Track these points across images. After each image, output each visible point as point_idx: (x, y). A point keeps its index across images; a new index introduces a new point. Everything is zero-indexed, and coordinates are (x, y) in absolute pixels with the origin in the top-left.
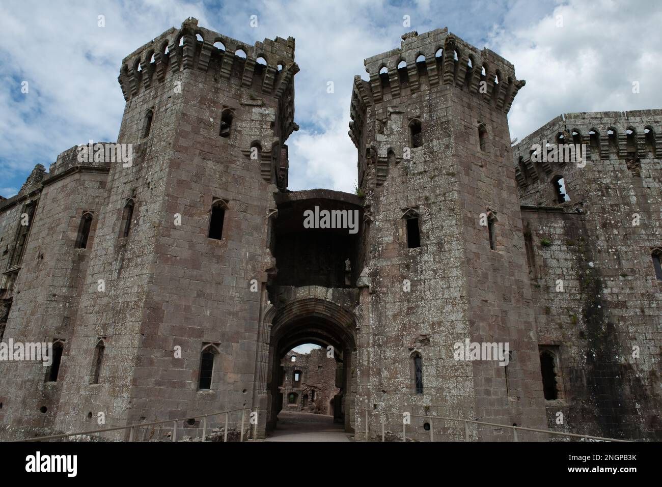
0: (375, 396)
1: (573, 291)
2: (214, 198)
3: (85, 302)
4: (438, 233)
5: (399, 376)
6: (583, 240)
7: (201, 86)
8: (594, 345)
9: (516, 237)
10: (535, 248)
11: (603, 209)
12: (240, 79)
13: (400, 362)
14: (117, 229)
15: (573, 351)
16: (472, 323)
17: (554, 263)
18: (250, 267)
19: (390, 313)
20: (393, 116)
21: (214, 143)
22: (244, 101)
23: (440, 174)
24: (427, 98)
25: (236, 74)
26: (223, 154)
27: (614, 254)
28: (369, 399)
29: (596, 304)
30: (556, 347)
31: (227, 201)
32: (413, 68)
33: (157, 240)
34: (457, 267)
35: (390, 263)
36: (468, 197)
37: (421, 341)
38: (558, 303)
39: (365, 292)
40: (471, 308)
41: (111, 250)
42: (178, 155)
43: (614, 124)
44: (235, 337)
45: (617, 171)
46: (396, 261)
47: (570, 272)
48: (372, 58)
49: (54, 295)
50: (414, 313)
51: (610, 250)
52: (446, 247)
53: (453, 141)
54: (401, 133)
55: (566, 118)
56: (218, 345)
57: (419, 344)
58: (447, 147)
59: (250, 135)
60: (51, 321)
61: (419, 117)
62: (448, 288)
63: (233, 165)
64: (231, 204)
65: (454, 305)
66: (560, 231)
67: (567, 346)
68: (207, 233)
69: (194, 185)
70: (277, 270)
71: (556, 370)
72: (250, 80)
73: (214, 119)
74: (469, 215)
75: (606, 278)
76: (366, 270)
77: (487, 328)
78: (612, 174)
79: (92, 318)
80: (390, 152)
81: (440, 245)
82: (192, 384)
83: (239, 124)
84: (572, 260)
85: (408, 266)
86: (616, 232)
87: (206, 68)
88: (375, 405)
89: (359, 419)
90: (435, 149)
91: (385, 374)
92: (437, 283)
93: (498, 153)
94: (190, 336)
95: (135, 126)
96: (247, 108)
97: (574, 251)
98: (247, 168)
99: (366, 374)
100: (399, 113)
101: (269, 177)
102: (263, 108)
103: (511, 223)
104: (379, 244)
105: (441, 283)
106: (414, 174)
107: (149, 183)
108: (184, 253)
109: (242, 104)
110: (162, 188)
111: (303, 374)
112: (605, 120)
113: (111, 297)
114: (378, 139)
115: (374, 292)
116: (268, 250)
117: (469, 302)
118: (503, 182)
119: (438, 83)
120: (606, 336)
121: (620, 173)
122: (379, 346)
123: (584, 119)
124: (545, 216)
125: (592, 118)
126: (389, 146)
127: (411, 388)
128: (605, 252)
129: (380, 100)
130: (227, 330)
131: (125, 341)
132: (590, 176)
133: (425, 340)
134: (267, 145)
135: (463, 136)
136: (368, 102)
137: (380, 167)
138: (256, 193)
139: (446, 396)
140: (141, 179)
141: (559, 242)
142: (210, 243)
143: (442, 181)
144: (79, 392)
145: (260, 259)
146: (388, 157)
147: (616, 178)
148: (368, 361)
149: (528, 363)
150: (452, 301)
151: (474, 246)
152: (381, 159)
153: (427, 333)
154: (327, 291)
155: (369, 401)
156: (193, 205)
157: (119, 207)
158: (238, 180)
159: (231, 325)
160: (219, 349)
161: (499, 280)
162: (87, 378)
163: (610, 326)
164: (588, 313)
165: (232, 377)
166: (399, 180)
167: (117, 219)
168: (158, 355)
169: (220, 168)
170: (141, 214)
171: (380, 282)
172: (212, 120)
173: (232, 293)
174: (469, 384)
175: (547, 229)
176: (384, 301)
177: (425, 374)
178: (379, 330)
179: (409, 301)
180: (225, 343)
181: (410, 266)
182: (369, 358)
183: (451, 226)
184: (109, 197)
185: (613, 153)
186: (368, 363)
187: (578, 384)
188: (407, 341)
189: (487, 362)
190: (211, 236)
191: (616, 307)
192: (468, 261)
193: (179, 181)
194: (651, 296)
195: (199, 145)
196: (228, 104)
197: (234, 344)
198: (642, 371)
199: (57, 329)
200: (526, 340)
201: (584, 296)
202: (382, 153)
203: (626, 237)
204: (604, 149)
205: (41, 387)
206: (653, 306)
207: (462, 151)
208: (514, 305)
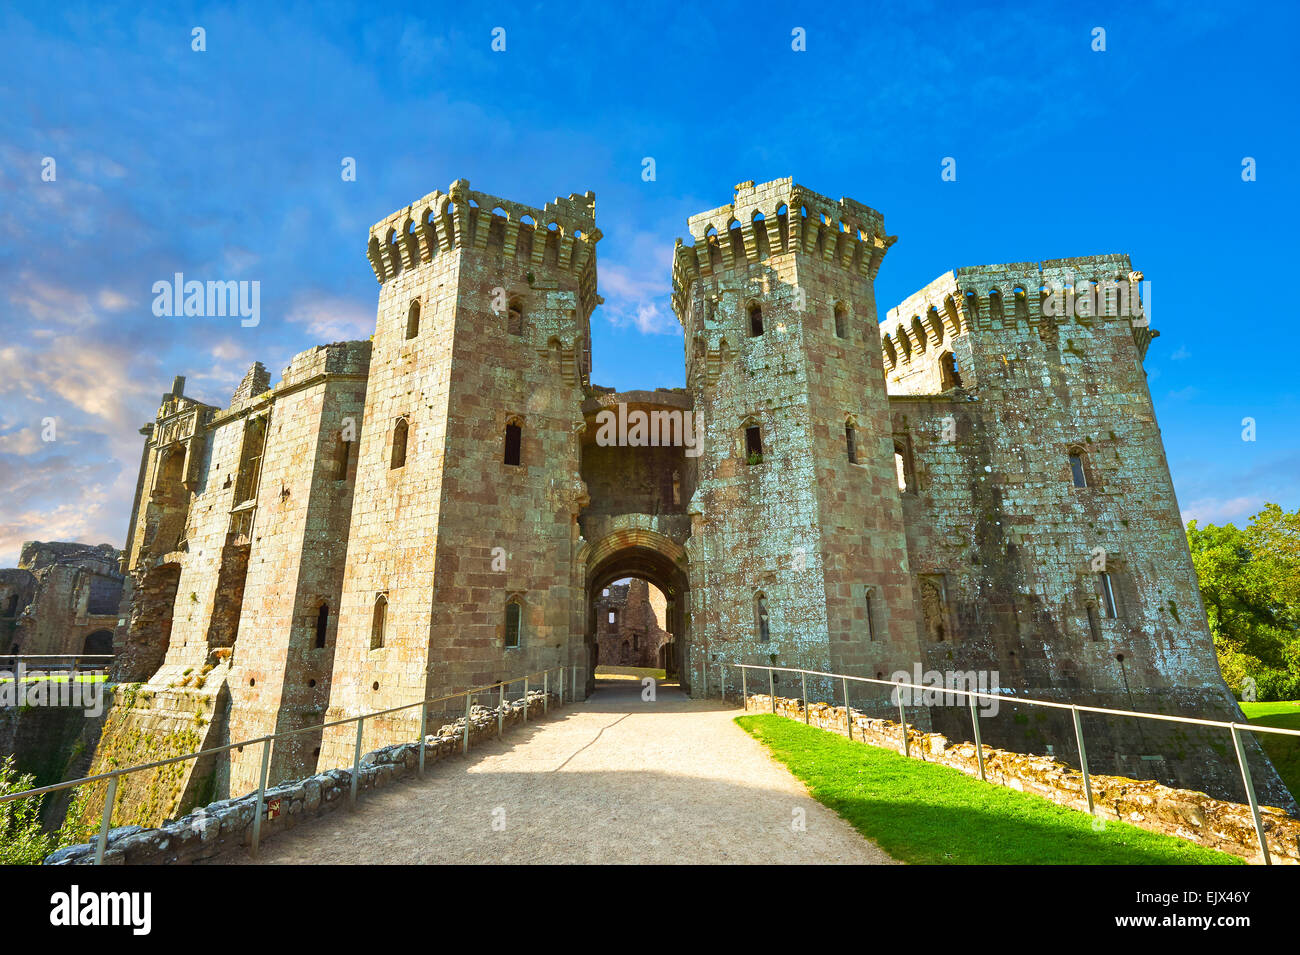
0: (713, 645)
1: (964, 504)
2: (507, 414)
3: (354, 549)
4: (784, 447)
5: (741, 621)
6: (978, 437)
7: (480, 268)
8: (991, 572)
9: (882, 445)
10: (915, 451)
11: (1006, 395)
12: (529, 254)
13: (741, 604)
15: (963, 580)
16: (825, 556)
17: (939, 469)
18: (556, 496)
19: (729, 546)
20: (726, 295)
21: (502, 343)
22: (536, 282)
25: (522, 248)
26: (515, 358)
27: (1019, 454)
28: (706, 649)
29: (993, 521)
30: (941, 575)
31: (523, 417)
32: (749, 232)
33: (445, 473)
34: (806, 489)
35: (726, 485)
36: (819, 400)
37: (766, 578)
38: (944, 521)
39: (697, 520)
40: (823, 539)
41: (383, 483)
42: (461, 363)
43: (1023, 279)
44: (544, 583)
45: (1025, 343)
46: (734, 481)
47: (960, 480)
49: (313, 542)
50: (756, 545)
51: (1013, 450)
52: (794, 464)
53: (800, 329)
54: (737, 318)
56: (524, 593)
57: (763, 582)
58: (793, 336)
59: (546, 330)
61: (758, 296)
62: (797, 514)
63: (528, 370)
64: (528, 420)
65: (804, 535)
67: (955, 575)
68: (503, 459)
69: (481, 399)
70: (589, 497)
71: (943, 605)
72: (542, 255)
73: (500, 312)
74: (821, 423)
75: (1007, 486)
76: (698, 494)
77: (845, 561)
78: (1019, 347)
79: (367, 569)
80: (723, 343)
81: (786, 461)
82: (498, 641)
83: (531, 315)
84: (963, 464)
85: (748, 488)
86: (1021, 425)
87: (485, 245)
88: (714, 656)
89: (696, 673)
90: (780, 339)
91: (725, 618)
92: (783, 508)
93: (860, 338)
94: (490, 585)
95: (397, 320)
96: (540, 292)
97: (965, 453)
98: (544, 371)
99: (702, 619)
100: (733, 290)
101: (572, 382)
102: (560, 293)
103: (877, 426)
104: (712, 460)
105: (788, 508)
106: (754, 372)
107: (426, 400)
108: (476, 485)
109: (533, 288)
110: (444, 405)
111: (621, 613)
112: (1011, 274)
113: (389, 542)
114: (708, 327)
115: (708, 520)
116: (577, 475)
117: (821, 531)
118: (867, 375)
119: (781, 252)
120: (1006, 560)
121: (1031, 346)
122: (717, 585)
123: (982, 274)
124: (928, 408)
125: (994, 272)
126: (721, 335)
127: (755, 634)
128: (1006, 452)
129: (708, 273)
130: (534, 575)
131: (412, 596)
132: (991, 351)
133: (771, 578)
134: (568, 341)
135: (814, 321)
136: (694, 275)
137: (711, 363)
138: (558, 403)
139: (796, 642)
140: (414, 394)
142: (507, 470)
144: (358, 658)
145: (567, 485)
146: (721, 350)
147: (1025, 353)
148: (704, 603)
149: (897, 599)
150: (802, 529)
151: (827, 461)
152: (712, 353)
153: (773, 568)
154: (651, 519)
155: (707, 652)
156: (484, 424)
157: (387, 428)
159: (538, 569)
160: (526, 599)
161: (860, 501)
162: (367, 642)
163: (1011, 547)
164: (982, 533)
165: (543, 630)
166: (734, 379)
169: (511, 375)
170: (420, 439)
171: (715, 508)
172: (497, 314)
173: (537, 530)
174: (823, 628)
175: (931, 424)
176: (721, 531)
177: (771, 617)
178: (716, 566)
179: (750, 531)
180: (532, 591)
181: (752, 485)
182: (704, 600)
183: (799, 438)
185: (1021, 319)
186: (704, 607)
187: (969, 621)
188: (749, 578)
189: (843, 602)
190: (507, 462)
191: (1019, 523)
192: (821, 481)
193: (463, 396)
194: (1066, 509)
195: (484, 348)
196: (516, 290)
197: (544, 592)
198: (1052, 604)
199: (320, 583)
200: (894, 572)
201: (978, 510)
202: (714, 344)
203: (1035, 433)
204: (1009, 314)
205: (305, 657)
206: (1069, 520)
207: (813, 342)
208: (879, 529)
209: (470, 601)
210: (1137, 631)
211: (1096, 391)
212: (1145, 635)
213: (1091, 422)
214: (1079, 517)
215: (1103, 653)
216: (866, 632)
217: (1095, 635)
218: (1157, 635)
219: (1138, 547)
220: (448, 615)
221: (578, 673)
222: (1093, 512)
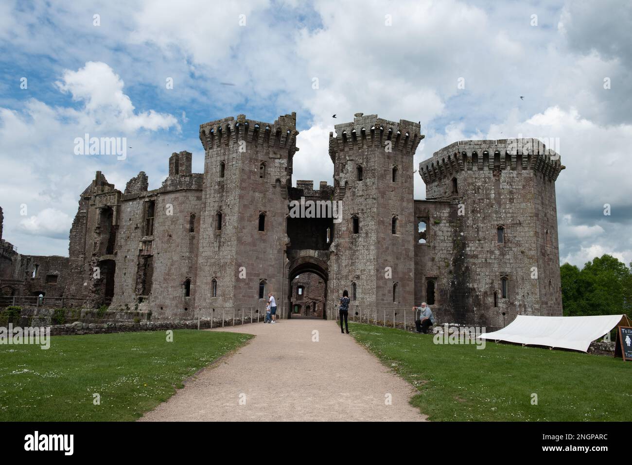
0: (336, 301)
1: (449, 249)
2: (260, 211)
3: (201, 260)
4: (366, 228)
6: (459, 220)
7: (249, 151)
8: (457, 278)
10: (431, 225)
11: (474, 201)
12: (268, 143)
13: (347, 286)
14: (214, 226)
15: (445, 281)
16: (377, 270)
17: (440, 233)
18: (278, 243)
19: (344, 265)
20: (349, 162)
21: (258, 182)
22: (271, 156)
23: (369, 198)
24: (366, 154)
25: (266, 141)
26: (263, 188)
27: (476, 228)
29: (461, 256)
30: (436, 278)
31: (266, 212)
32: (359, 136)
33: (237, 235)
34: (373, 245)
35: (344, 241)
36: (382, 210)
37: (356, 278)
38: (440, 255)
39: (333, 254)
40: (378, 264)
41: (212, 236)
42: (242, 192)
43: (488, 148)
44: (273, 276)
45: (486, 178)
46: (347, 240)
47: (449, 239)
48: (339, 125)
49: (183, 257)
50: (354, 265)
51: (474, 226)
52: (369, 235)
53: (376, 181)
54: (353, 172)
55: (460, 144)
56: (266, 280)
57: (355, 279)
58: (373, 183)
59: (275, 176)
60: (183, 269)
61: (361, 164)
62: (369, 254)
63: (268, 193)
64: (268, 213)
65: (371, 262)
66: (446, 215)
67: (441, 278)
69: (250, 206)
70: (290, 244)
71: (435, 290)
72: (273, 143)
73: (257, 169)
74: (382, 219)
75: (469, 242)
76: (333, 244)
78: (483, 180)
79: (207, 268)
80: (346, 183)
81: (367, 234)
82: (257, 296)
83: (269, 169)
84: (451, 231)
85: (352, 243)
86: (479, 215)
87: (251, 141)
88: (336, 305)
89: (329, 311)
90: (368, 184)
92: (364, 252)
93: (404, 181)
94: (254, 276)
95: (214, 169)
96: (272, 159)
97: (453, 226)
98: (274, 193)
99: (332, 292)
100: (352, 160)
101: (285, 197)
102: (280, 160)
103: (407, 219)
104: (340, 230)
105: (366, 252)
106: (357, 196)
107: (229, 205)
108: (249, 239)
109: (270, 158)
110: (236, 209)
111: (306, 289)
112: (483, 146)
113: (216, 259)
114: (341, 176)
115: (337, 254)
116: (286, 234)
117: (377, 261)
119: (372, 146)
120: (464, 273)
121: (488, 179)
122: (338, 279)
123: (470, 145)
124: (439, 206)
125: (475, 144)
126: (346, 180)
128: (471, 227)
129: (343, 150)
130: (270, 273)
131: (227, 279)
132: (470, 181)
133: (358, 277)
134: (284, 180)
135: (382, 177)
136: (337, 151)
137: (341, 191)
138: (279, 205)
139: (365, 301)
140: (224, 202)
141: (445, 222)
142: (260, 233)
143: (370, 201)
144: (205, 301)
145: (282, 239)
146: (345, 186)
147: (485, 182)
148: (333, 286)
149: (407, 287)
150: (370, 260)
151: (382, 234)
152: (341, 187)
153: (359, 274)
154: (315, 252)
155: (333, 304)
156: (251, 216)
157: (212, 214)
158: (270, 200)
159: (271, 271)
160: (267, 282)
161: (395, 249)
162: (209, 295)
163: (467, 268)
164: (455, 261)
166: (350, 198)
167: (213, 220)
168: (243, 285)
169: (261, 195)
170: (227, 220)
171: (339, 250)
172: (256, 170)
173: (271, 256)
174: (374, 296)
175: (439, 213)
176: (341, 259)
177: (357, 292)
178: (339, 272)
179: (352, 259)
180: (269, 279)
181: (353, 242)
183: (372, 225)
184: (205, 207)
185: (486, 166)
187: (445, 297)
188: (350, 278)
189: (383, 287)
190: (259, 230)
191: (472, 258)
192: (379, 242)
193: (244, 205)
194: (492, 252)
195: (251, 185)
196: (263, 159)
197: (273, 279)
198: (480, 291)
199: (187, 272)
200: (407, 277)
201: (455, 251)
202: (342, 184)
203: (484, 218)
204: (480, 164)
205: (183, 299)
206: (492, 257)
207: (381, 185)
208: (402, 260)
209: (247, 282)
210: (512, 304)
211: (513, 202)
212: (515, 305)
213: (509, 215)
214: (497, 256)
215: (497, 312)
216: (392, 298)
217: (496, 305)
218: (520, 305)
219: (519, 270)
220: (240, 287)
221: (285, 309)
222: (503, 254)
